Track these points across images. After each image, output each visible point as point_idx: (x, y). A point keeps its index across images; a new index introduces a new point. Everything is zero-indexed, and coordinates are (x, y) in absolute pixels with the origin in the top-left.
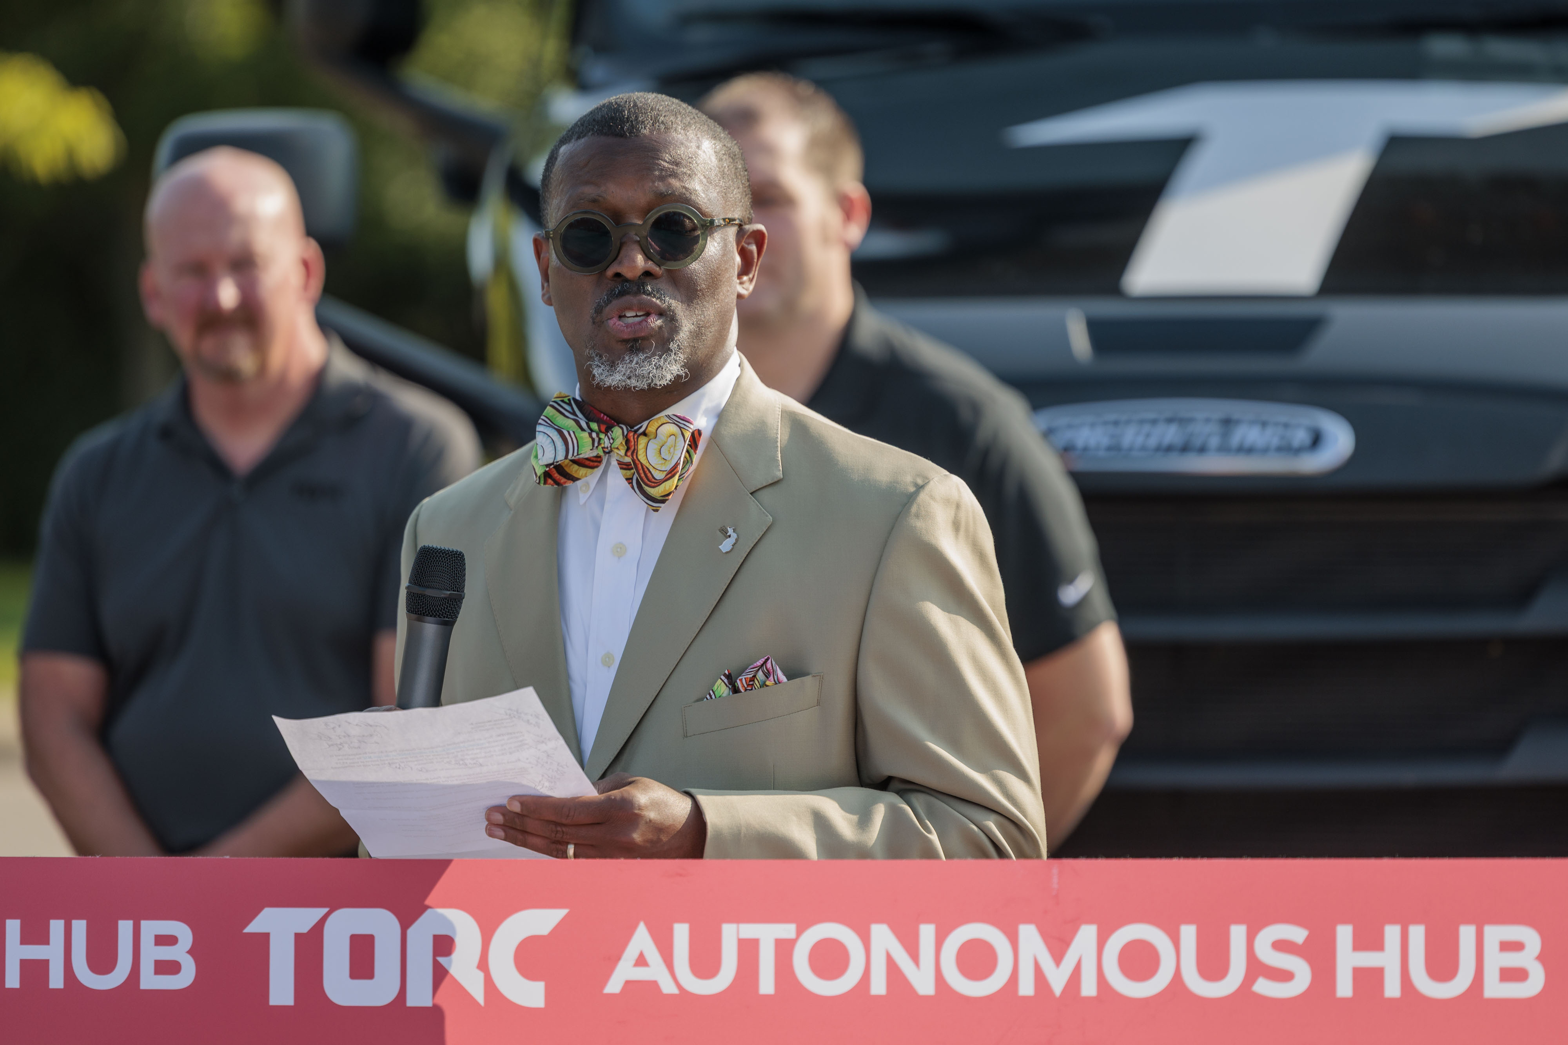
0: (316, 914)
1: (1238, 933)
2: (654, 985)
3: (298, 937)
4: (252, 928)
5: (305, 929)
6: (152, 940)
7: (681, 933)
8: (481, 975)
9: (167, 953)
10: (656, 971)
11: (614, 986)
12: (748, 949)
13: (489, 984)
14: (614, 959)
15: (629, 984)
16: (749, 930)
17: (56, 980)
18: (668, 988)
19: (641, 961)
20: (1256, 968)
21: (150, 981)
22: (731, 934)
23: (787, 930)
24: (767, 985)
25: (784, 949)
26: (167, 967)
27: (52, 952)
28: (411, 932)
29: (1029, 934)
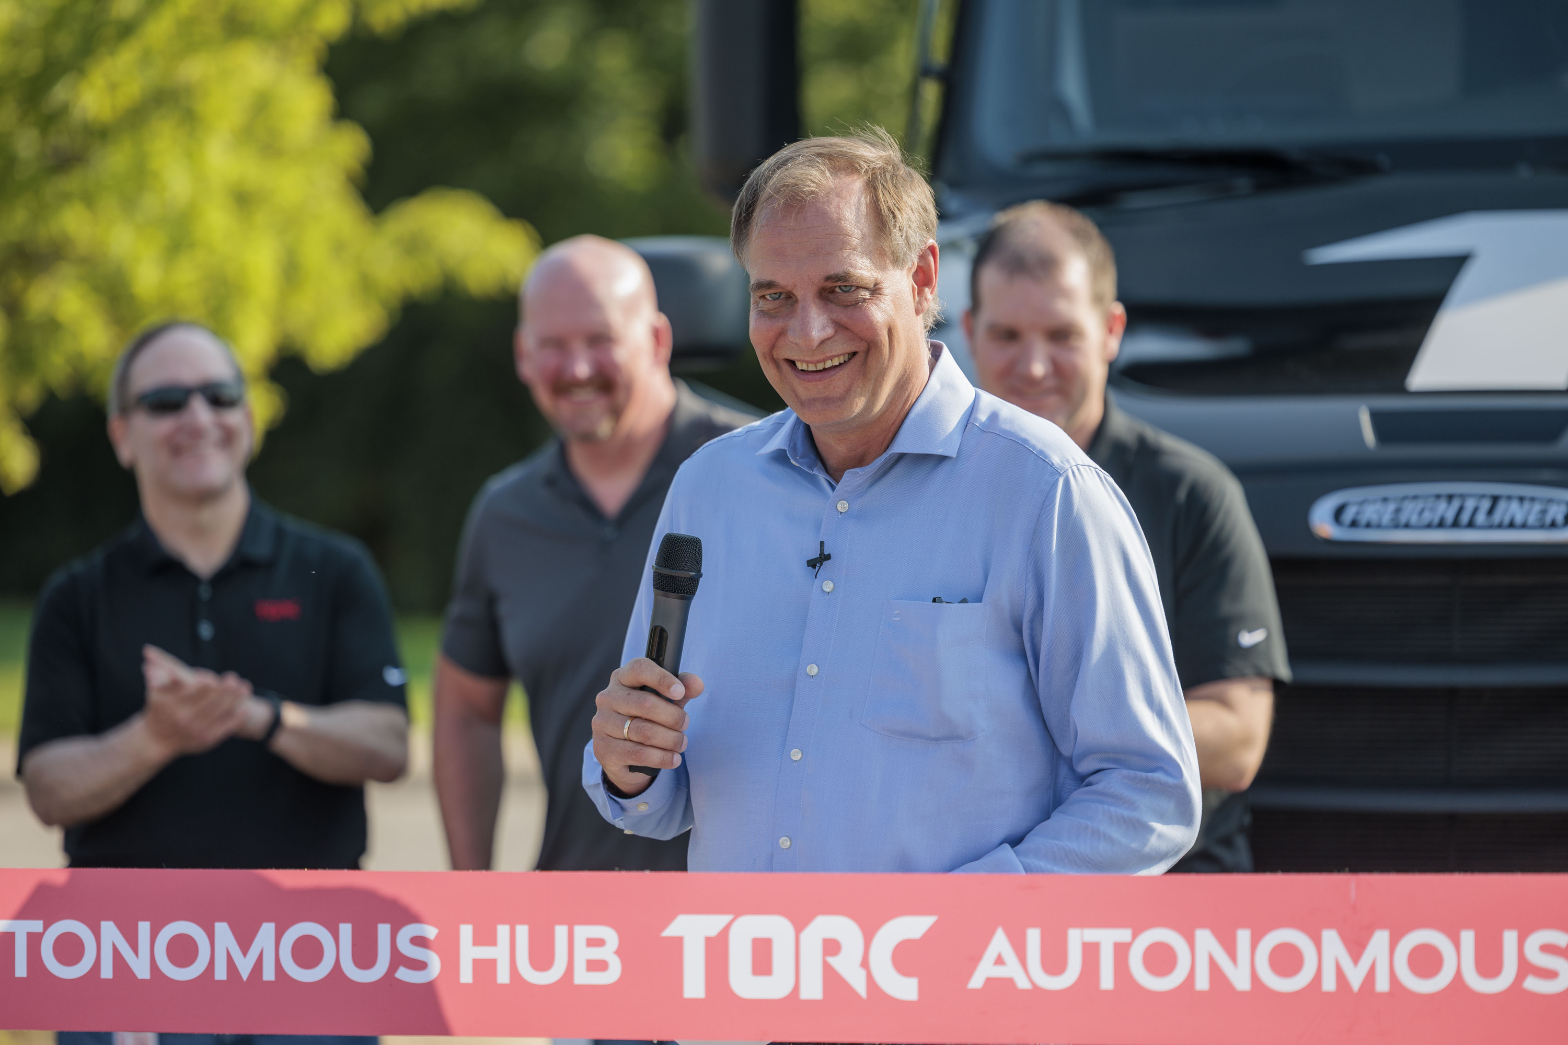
0: (724, 919)
1: (1510, 938)
2: (1010, 982)
3: (708, 940)
4: (670, 932)
5: (713, 932)
6: (584, 943)
7: (1034, 937)
8: (863, 973)
9: (596, 953)
10: (1012, 970)
11: (976, 982)
12: (1091, 951)
13: (871, 981)
14: (975, 959)
15: (989, 981)
16: (1092, 935)
17: (503, 977)
18: (1023, 983)
19: (999, 961)
20: (1525, 968)
21: (582, 977)
22: (1076, 938)
23: (1124, 935)
24: (1107, 981)
25: (1122, 950)
26: (597, 966)
27: (499, 953)
28: (804, 935)
29: (1331, 938)
